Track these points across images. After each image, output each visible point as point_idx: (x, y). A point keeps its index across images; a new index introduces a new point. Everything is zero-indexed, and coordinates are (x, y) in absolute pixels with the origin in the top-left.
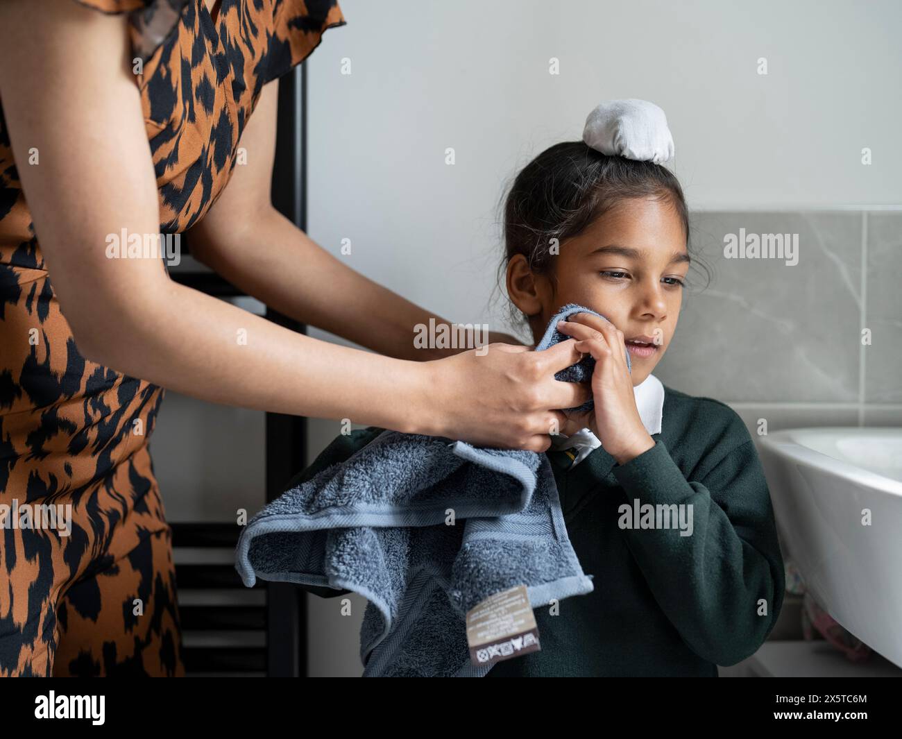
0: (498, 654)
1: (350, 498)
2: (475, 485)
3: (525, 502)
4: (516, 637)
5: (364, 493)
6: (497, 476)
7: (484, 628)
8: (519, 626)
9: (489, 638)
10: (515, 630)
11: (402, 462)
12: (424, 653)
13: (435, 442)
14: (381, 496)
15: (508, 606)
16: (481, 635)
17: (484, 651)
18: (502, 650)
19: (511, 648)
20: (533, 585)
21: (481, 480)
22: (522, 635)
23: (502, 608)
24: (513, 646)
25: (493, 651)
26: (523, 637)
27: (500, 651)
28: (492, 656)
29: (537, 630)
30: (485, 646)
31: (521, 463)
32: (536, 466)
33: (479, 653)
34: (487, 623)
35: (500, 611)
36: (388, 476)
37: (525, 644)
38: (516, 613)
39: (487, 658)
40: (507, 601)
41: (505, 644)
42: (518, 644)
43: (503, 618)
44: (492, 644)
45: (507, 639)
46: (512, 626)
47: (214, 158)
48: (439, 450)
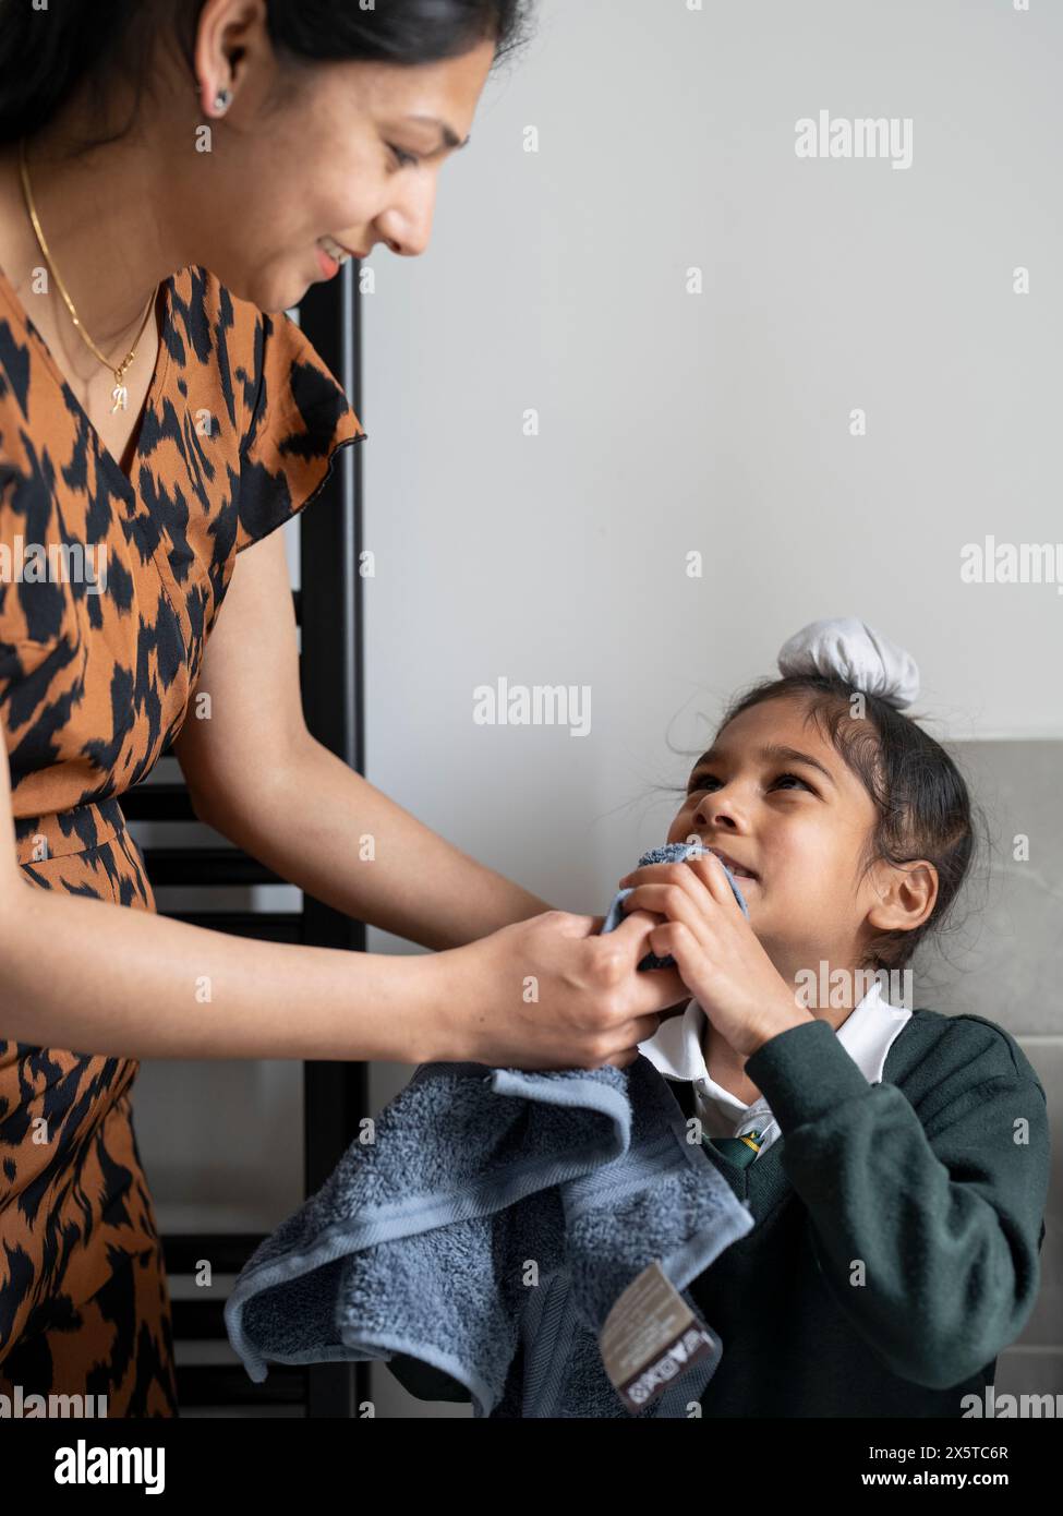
0: (659, 1380)
1: (350, 1205)
2: (545, 1134)
3: (622, 1141)
4: (672, 1345)
5: (369, 1193)
6: (572, 1113)
7: (625, 1351)
8: (671, 1327)
9: (638, 1362)
10: (668, 1335)
11: (418, 1128)
12: (595, 1404)
13: (463, 1080)
14: (399, 1188)
15: (643, 1304)
16: (624, 1363)
17: (638, 1385)
18: (663, 1372)
19: (672, 1363)
20: (668, 1255)
21: (551, 1123)
22: (679, 1338)
23: (637, 1310)
24: (675, 1360)
25: (651, 1379)
26: (683, 1341)
27: (659, 1375)
28: (651, 1386)
29: (698, 1321)
30: (636, 1378)
31: (599, 1084)
32: (623, 1084)
33: (632, 1392)
34: (627, 1340)
35: (637, 1316)
36: (400, 1156)
37: (691, 1349)
38: (659, 1310)
39: (646, 1394)
40: (641, 1296)
41: (663, 1363)
42: (679, 1353)
43: (646, 1323)
44: (645, 1369)
45: (661, 1354)
46: (661, 1332)
47: (160, 672)
48: (474, 1091)
